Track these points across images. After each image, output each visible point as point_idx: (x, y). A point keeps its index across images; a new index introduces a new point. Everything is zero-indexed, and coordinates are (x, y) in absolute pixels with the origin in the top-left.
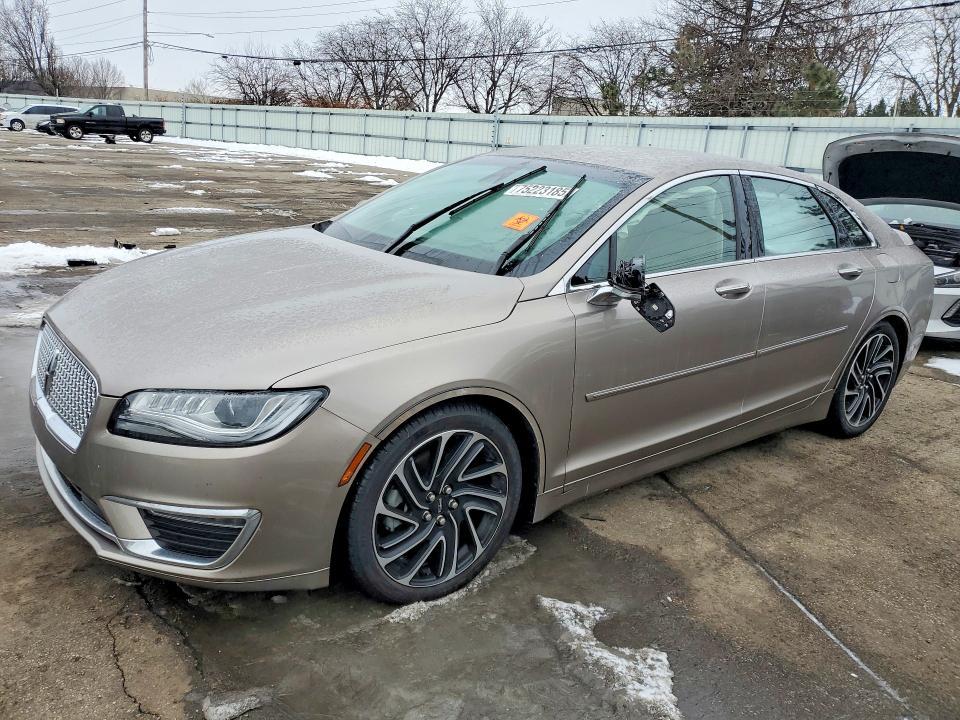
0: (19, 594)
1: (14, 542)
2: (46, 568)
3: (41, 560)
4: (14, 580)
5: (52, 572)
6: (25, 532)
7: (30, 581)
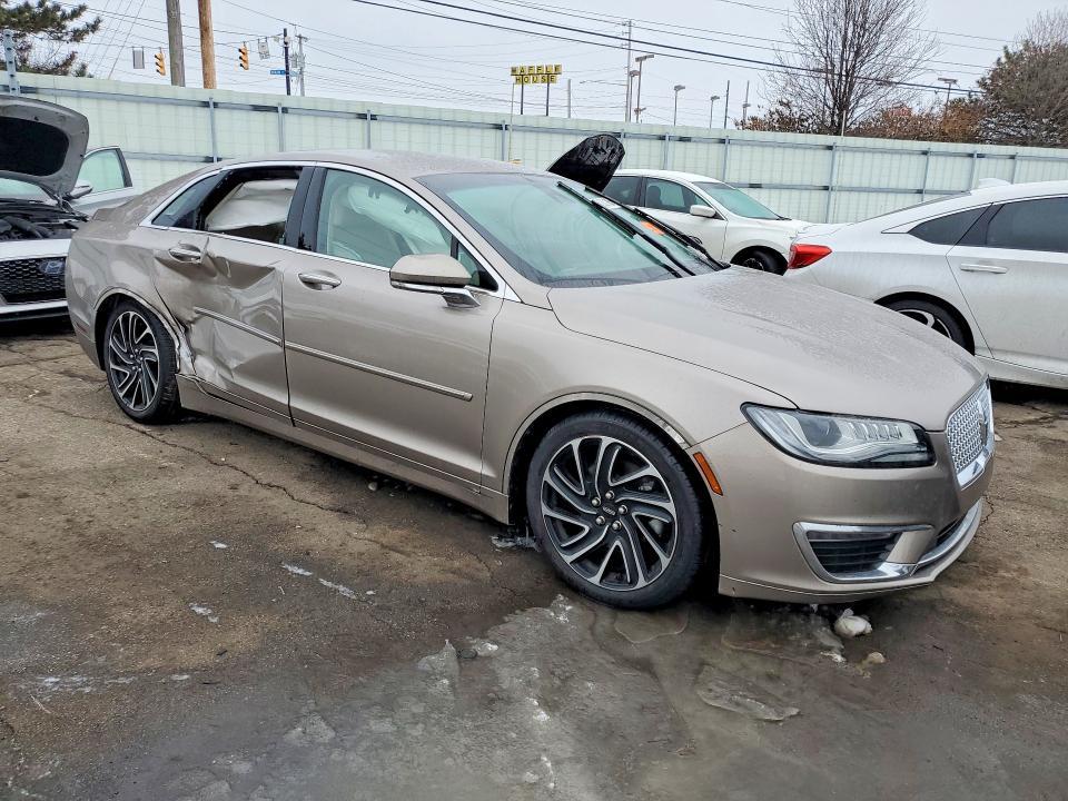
0: (1015, 571)
1: (993, 605)
2: (985, 574)
3: (984, 581)
4: (1013, 579)
5: (981, 569)
6: (977, 607)
7: (1002, 573)
